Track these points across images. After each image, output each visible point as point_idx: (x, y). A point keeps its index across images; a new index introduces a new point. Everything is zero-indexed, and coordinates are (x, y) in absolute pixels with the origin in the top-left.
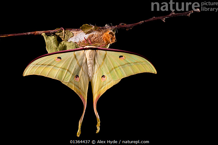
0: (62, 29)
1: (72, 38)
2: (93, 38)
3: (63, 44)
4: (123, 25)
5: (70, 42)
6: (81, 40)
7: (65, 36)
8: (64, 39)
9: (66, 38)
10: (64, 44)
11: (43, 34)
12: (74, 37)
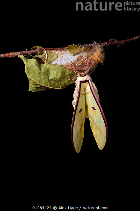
0: (44, 50)
1: (57, 59)
2: (82, 59)
3: (45, 66)
4: (114, 41)
5: (55, 65)
6: (68, 63)
7: (48, 59)
8: (47, 61)
9: (49, 61)
10: (47, 67)
11: (22, 57)
12: (59, 59)
